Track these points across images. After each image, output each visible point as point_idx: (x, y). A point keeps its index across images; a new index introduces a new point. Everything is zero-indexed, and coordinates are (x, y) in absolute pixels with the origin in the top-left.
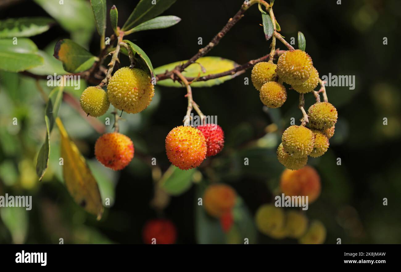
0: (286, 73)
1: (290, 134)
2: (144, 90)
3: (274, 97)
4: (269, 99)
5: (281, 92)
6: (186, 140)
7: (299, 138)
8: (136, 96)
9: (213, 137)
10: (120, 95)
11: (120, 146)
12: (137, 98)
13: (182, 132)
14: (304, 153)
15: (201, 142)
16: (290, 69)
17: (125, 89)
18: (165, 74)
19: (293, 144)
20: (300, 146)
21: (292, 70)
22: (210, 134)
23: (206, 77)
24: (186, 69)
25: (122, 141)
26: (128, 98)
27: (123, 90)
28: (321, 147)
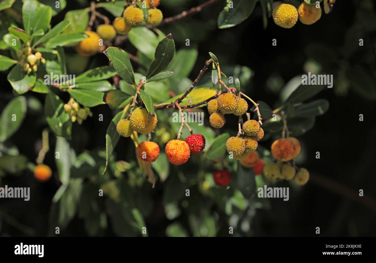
0: (221, 108)
1: (229, 143)
2: (149, 121)
3: (216, 123)
4: (213, 124)
5: (220, 119)
6: (174, 149)
7: (233, 145)
8: (144, 125)
9: (196, 143)
10: (135, 125)
11: (148, 150)
12: (144, 126)
13: (172, 144)
14: (238, 154)
15: (184, 149)
16: (222, 106)
17: (137, 122)
18: (171, 104)
19: (230, 149)
20: (234, 150)
21: (224, 107)
22: (194, 141)
23: (192, 105)
24: (182, 101)
25: (149, 147)
26: (139, 127)
27: (136, 123)
28: (251, 147)
